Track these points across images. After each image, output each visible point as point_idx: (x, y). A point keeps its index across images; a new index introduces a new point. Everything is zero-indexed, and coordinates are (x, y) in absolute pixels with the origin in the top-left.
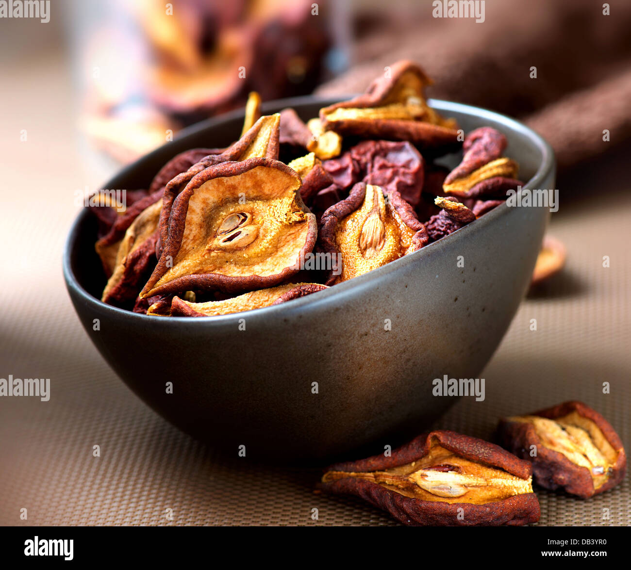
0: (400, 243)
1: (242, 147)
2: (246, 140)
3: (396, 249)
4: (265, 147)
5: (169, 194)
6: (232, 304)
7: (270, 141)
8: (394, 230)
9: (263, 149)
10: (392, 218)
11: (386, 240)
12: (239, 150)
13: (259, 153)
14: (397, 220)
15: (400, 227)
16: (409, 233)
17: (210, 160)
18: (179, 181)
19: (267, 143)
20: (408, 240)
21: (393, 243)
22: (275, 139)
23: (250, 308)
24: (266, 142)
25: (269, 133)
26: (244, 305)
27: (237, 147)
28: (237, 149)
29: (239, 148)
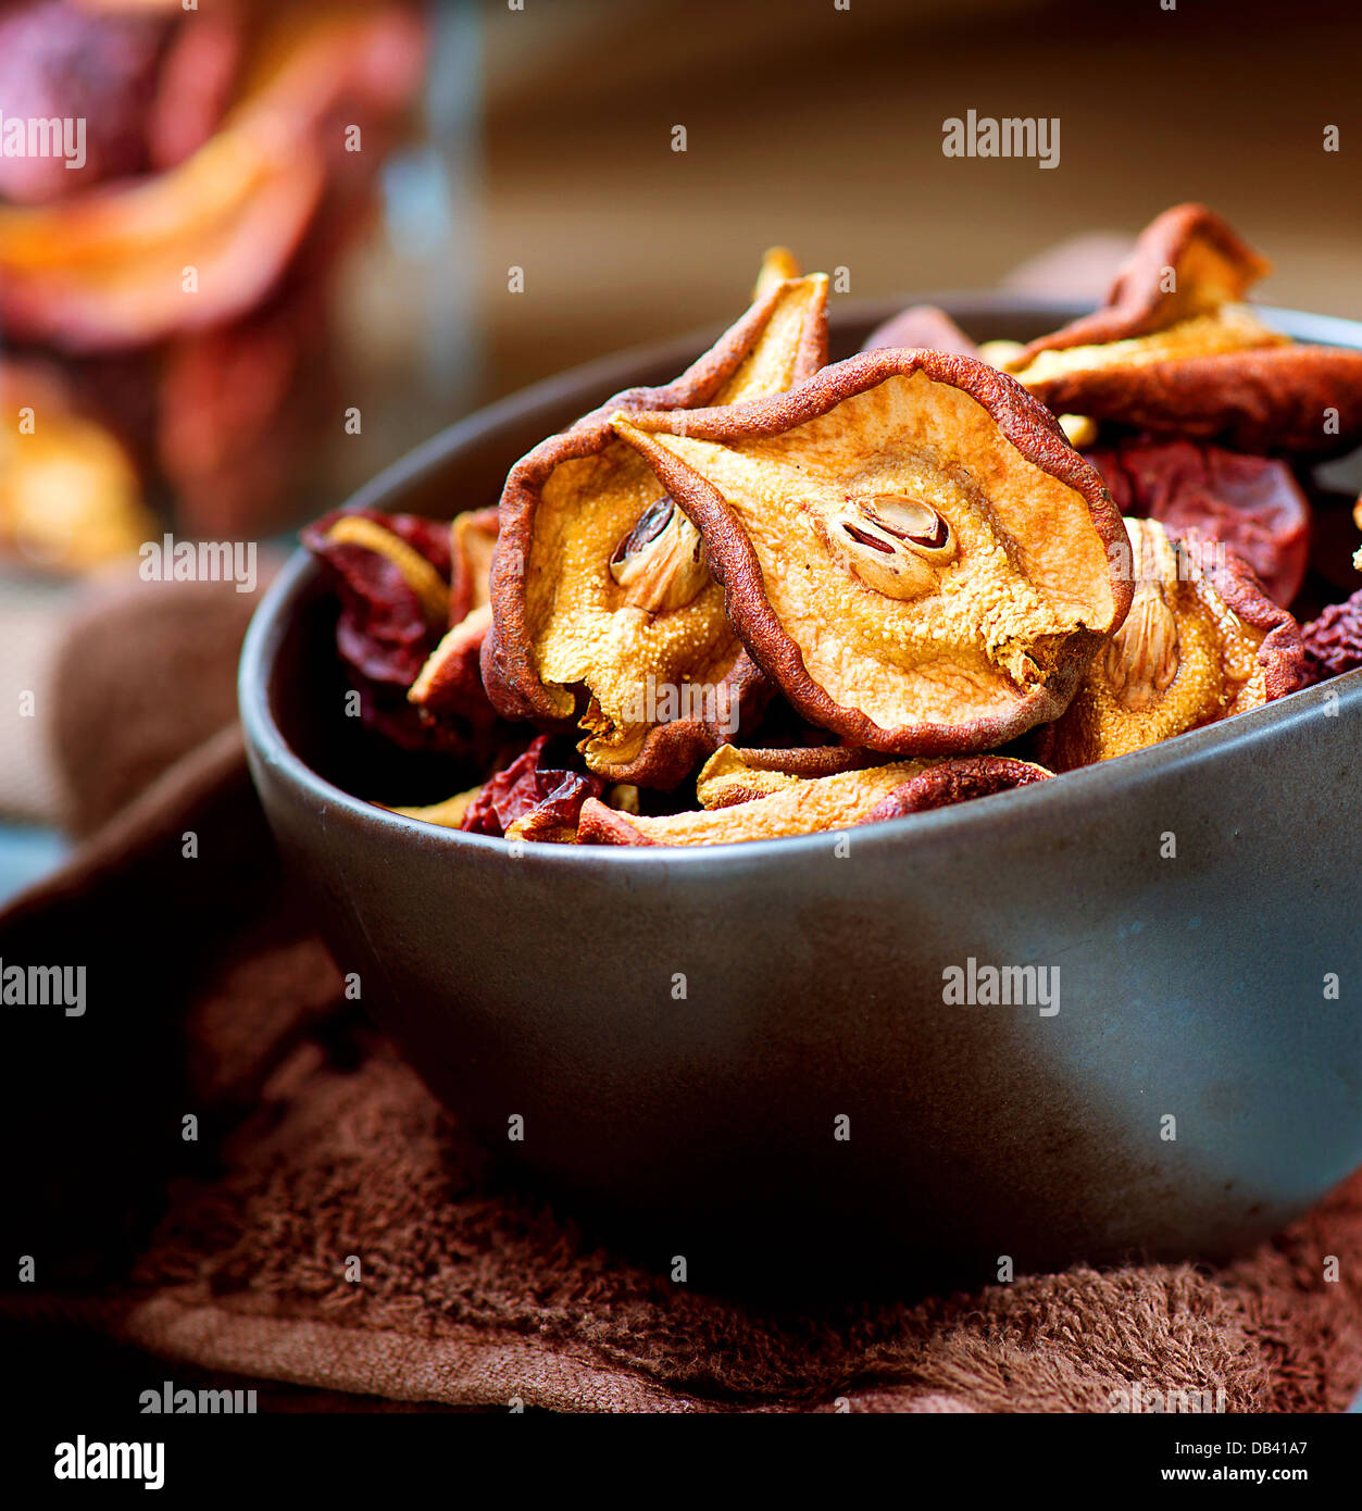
0: (1222, 670)
1: (722, 366)
2: (734, 347)
3: (1210, 684)
4: (788, 365)
5: (519, 495)
6: (753, 815)
7: (803, 348)
8: (1204, 633)
9: (781, 370)
10: (1195, 600)
11: (1183, 658)
12: (712, 373)
13: (771, 382)
14: (1212, 606)
15: (1222, 626)
16: (1246, 640)
17: (633, 402)
18: (546, 458)
19: (793, 354)
20: (1246, 659)
21: (1201, 667)
22: (815, 341)
23: (807, 828)
24: (789, 352)
25: (798, 327)
26: (789, 818)
27: (710, 364)
28: (708, 371)
29: (713, 368)
